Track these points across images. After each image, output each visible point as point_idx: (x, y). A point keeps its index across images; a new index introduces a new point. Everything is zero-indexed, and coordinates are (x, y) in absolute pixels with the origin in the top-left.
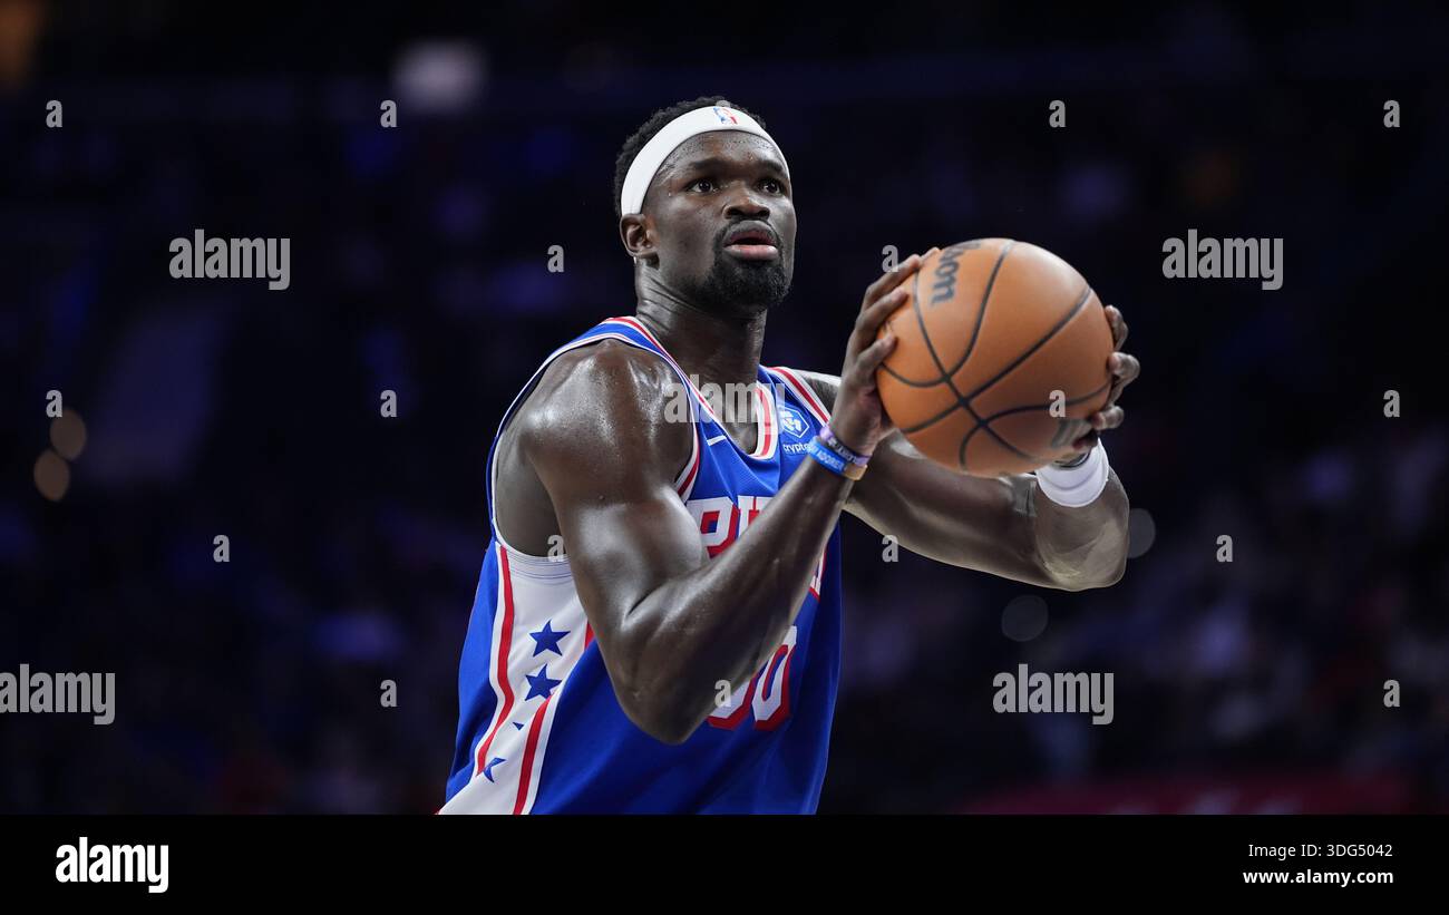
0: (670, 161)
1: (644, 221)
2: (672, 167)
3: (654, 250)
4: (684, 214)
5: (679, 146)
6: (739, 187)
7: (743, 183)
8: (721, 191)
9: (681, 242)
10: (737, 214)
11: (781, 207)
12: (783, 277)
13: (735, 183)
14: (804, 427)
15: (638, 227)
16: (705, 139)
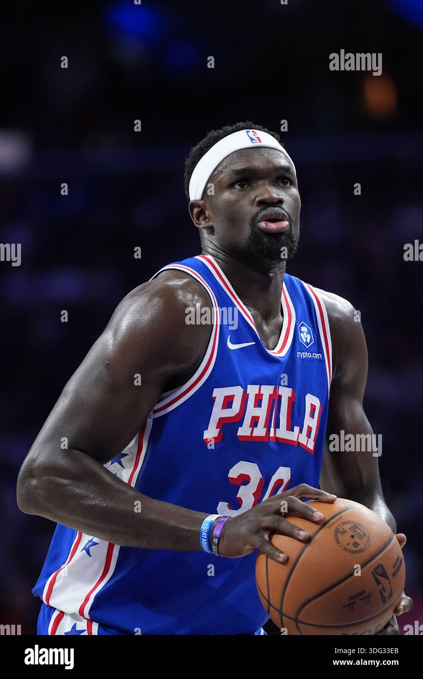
0: (220, 169)
1: (204, 205)
2: (221, 172)
3: (210, 224)
4: (230, 204)
5: (225, 158)
6: (264, 185)
7: (267, 182)
8: (253, 188)
9: (229, 221)
10: (264, 204)
11: (290, 196)
12: (293, 242)
13: (261, 182)
14: (311, 341)
15: (200, 209)
16: (242, 153)
